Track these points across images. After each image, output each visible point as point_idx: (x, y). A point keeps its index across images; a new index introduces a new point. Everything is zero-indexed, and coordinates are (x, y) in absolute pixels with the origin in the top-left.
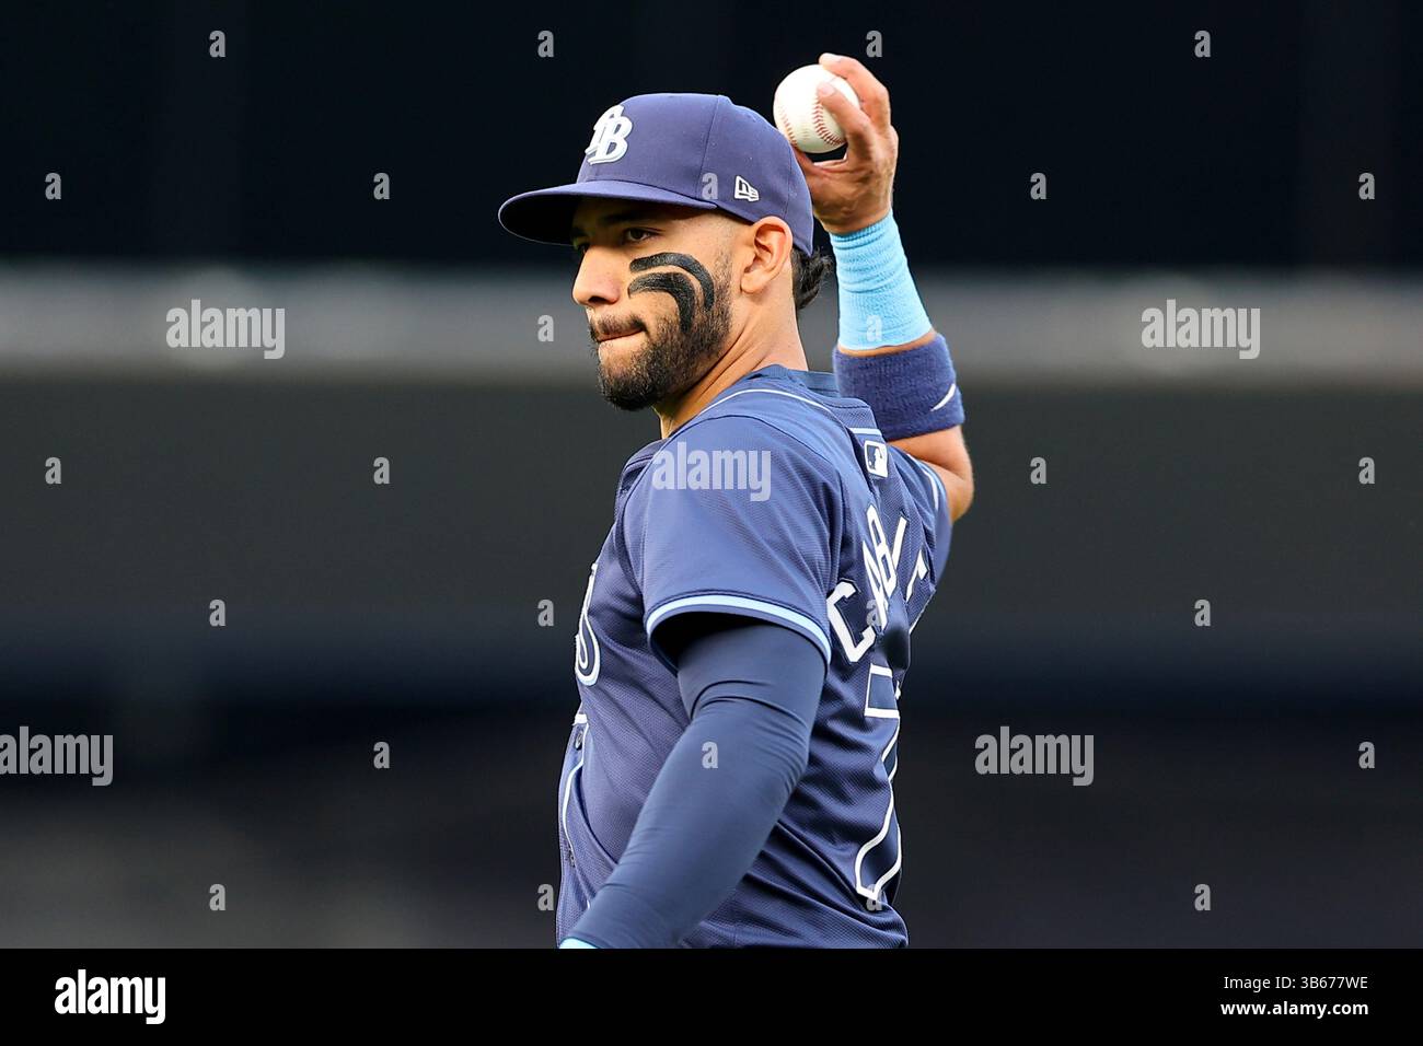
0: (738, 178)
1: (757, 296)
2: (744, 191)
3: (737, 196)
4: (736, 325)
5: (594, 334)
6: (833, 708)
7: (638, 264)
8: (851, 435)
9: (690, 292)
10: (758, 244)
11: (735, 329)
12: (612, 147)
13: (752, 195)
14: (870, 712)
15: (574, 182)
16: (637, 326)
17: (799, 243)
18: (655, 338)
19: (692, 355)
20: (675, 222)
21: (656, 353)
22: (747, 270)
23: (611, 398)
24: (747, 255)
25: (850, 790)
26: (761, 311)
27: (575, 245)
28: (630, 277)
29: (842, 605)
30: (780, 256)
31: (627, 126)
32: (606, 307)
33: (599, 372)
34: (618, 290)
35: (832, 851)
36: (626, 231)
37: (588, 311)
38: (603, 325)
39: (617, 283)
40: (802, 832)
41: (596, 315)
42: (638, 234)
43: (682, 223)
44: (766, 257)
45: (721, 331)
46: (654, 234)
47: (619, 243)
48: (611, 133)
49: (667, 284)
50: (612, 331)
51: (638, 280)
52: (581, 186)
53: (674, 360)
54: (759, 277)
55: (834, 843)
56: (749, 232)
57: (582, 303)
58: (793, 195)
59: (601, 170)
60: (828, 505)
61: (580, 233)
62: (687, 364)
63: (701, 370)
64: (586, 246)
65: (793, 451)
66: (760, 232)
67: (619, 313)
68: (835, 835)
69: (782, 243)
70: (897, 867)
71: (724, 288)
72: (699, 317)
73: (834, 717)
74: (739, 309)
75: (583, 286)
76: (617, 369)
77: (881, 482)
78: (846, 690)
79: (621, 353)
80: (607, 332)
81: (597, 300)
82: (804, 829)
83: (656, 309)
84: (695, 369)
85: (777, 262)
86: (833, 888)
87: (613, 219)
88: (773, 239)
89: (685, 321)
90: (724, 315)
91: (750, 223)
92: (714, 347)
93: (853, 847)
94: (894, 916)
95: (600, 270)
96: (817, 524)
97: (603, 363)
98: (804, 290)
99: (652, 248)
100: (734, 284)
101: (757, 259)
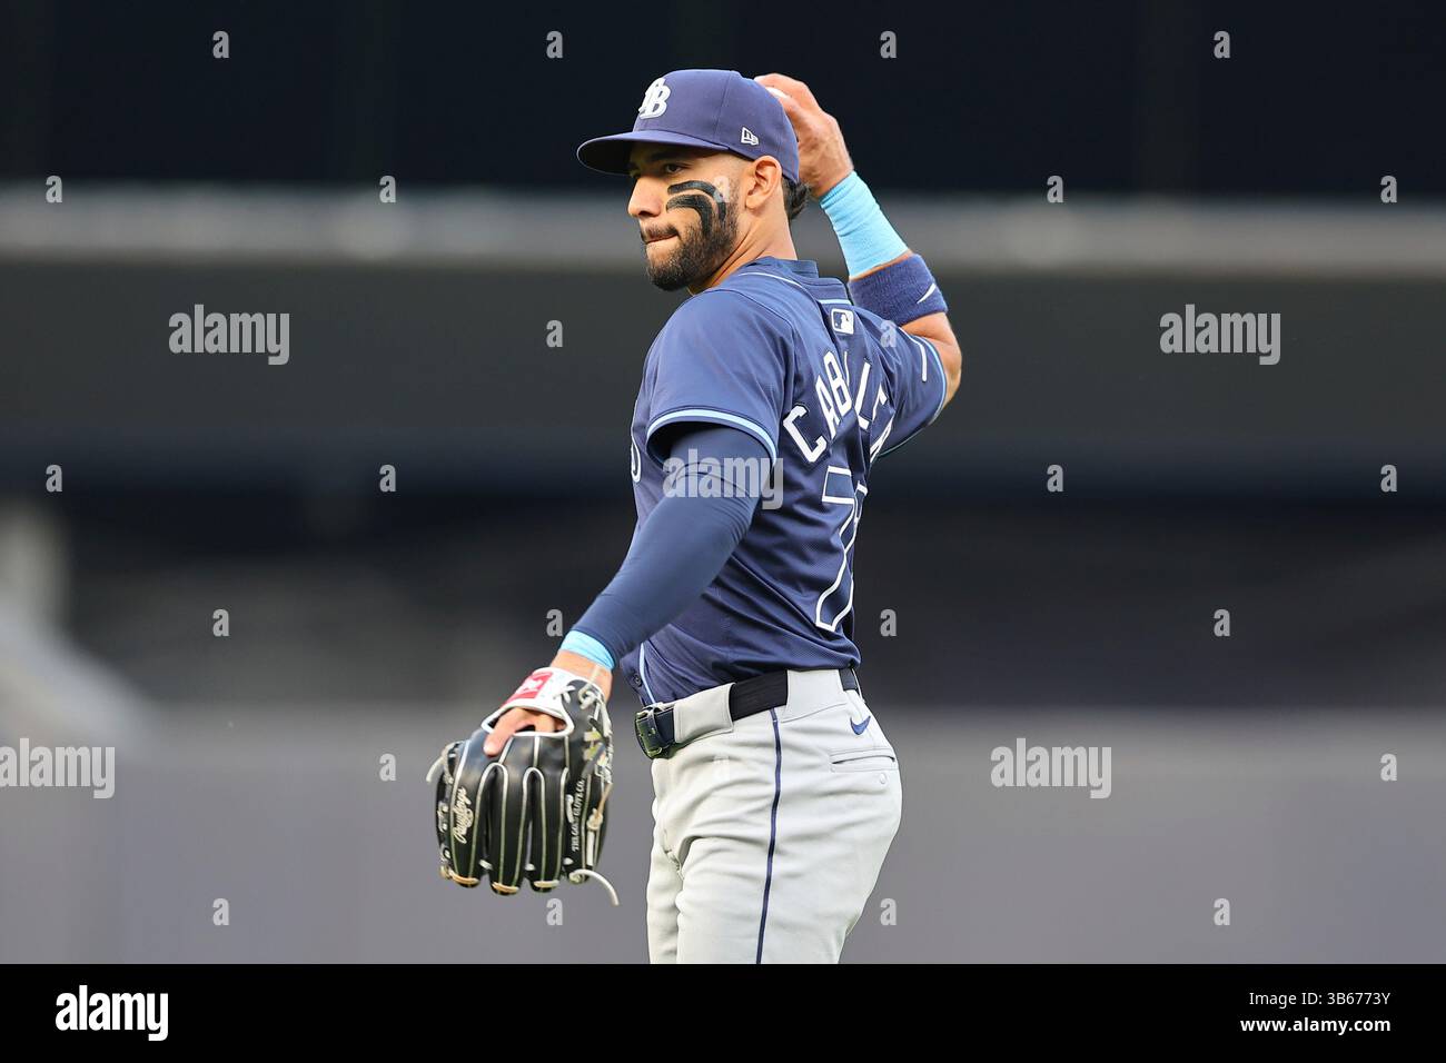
0: (744, 129)
1: (757, 211)
2: (748, 138)
3: (743, 141)
4: (741, 231)
5: (643, 237)
6: (798, 495)
7: (674, 189)
8: (820, 305)
9: (709, 208)
10: (757, 175)
11: (741, 235)
12: (657, 106)
13: (754, 140)
14: (825, 499)
15: (631, 131)
16: (673, 232)
17: (788, 175)
18: (685, 241)
19: (710, 253)
20: (700, 160)
21: (686, 252)
22: (750, 193)
23: (655, 282)
24: (750, 183)
25: (812, 554)
26: (760, 221)
27: (632, 175)
28: (667, 198)
29: (797, 422)
30: (772, 183)
31: (667, 92)
32: (652, 218)
33: (647, 264)
34: (660, 207)
35: (797, 597)
36: (665, 166)
37: (641, 222)
38: (649, 231)
39: (658, 201)
40: (774, 583)
41: (645, 224)
42: (674, 168)
43: (704, 160)
44: (764, 184)
45: (731, 236)
46: (685, 167)
47: (660, 174)
48: (656, 97)
49: (693, 203)
50: (656, 236)
51: (673, 200)
52: (636, 134)
53: (698, 256)
54: (758, 198)
55: (800, 591)
56: (751, 167)
57: (635, 216)
58: (783, 140)
59: (648, 123)
60: (783, 350)
61: (634, 167)
62: (708, 258)
63: (717, 263)
64: (638, 176)
65: (761, 316)
66: (759, 167)
67: (660, 223)
68: (801, 585)
69: (774, 174)
70: (849, 607)
71: (733, 206)
72: (715, 225)
73: (799, 502)
74: (744, 220)
75: (635, 204)
76: (658, 263)
77: (847, 337)
78: (808, 483)
79: (662, 250)
80: (652, 236)
81: (645, 214)
82: (775, 579)
83: (684, 220)
84: (714, 262)
85: (771, 188)
86: (794, 620)
87: (656, 158)
88: (768, 171)
89: (706, 230)
90: (733, 225)
91: (753, 160)
92: (727, 246)
93: (815, 594)
94: (847, 642)
95: (647, 193)
96: (774, 365)
97: (649, 258)
98: (793, 206)
99: (683, 178)
100: (740, 203)
101: (757, 185)
